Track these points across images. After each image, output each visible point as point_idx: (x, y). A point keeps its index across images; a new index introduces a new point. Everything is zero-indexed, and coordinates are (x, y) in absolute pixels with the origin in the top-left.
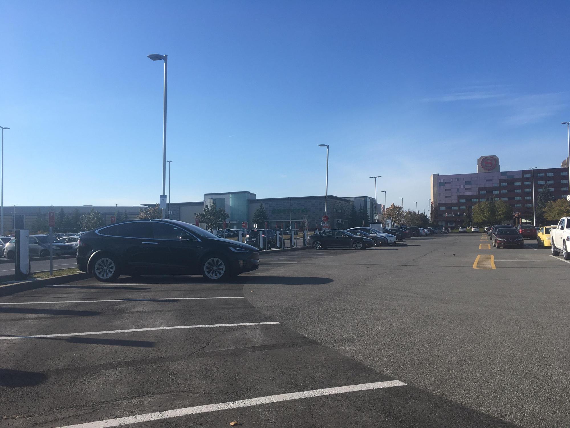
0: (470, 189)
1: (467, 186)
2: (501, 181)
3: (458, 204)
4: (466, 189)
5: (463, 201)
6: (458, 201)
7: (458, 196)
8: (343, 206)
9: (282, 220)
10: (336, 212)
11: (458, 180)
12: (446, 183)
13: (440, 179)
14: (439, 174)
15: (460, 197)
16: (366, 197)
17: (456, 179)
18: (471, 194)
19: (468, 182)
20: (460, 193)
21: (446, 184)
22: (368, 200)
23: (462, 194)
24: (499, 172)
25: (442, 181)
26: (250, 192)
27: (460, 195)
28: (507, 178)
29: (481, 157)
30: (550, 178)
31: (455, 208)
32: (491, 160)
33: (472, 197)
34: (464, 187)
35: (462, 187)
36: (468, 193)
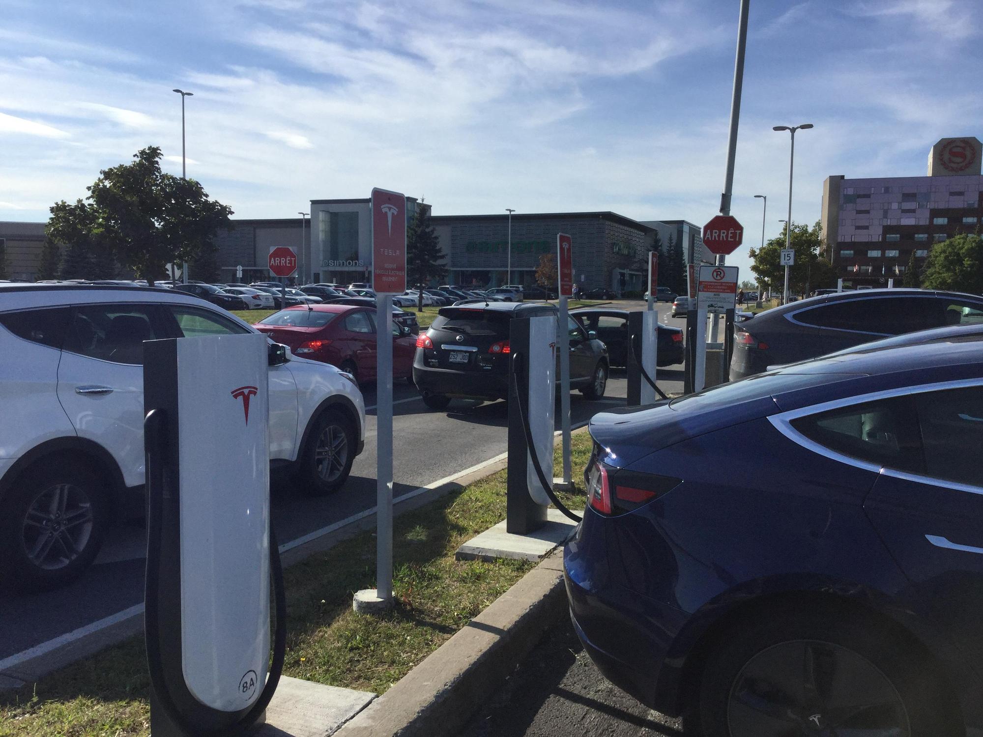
0: (914, 211)
1: (906, 206)
3: (883, 246)
4: (904, 211)
5: (894, 237)
6: (884, 237)
7: (883, 226)
8: (634, 239)
9: (489, 267)
10: (618, 253)
11: (887, 190)
12: (859, 196)
13: (847, 188)
14: (844, 176)
15: (887, 230)
16: (681, 223)
17: (883, 189)
18: (914, 224)
19: (908, 197)
20: (889, 220)
21: (858, 200)
22: (686, 229)
23: (894, 223)
25: (850, 191)
26: (417, 200)
27: (889, 224)
29: (942, 140)
31: (874, 254)
32: (964, 149)
33: (917, 229)
34: (900, 208)
35: (895, 206)
36: (908, 221)
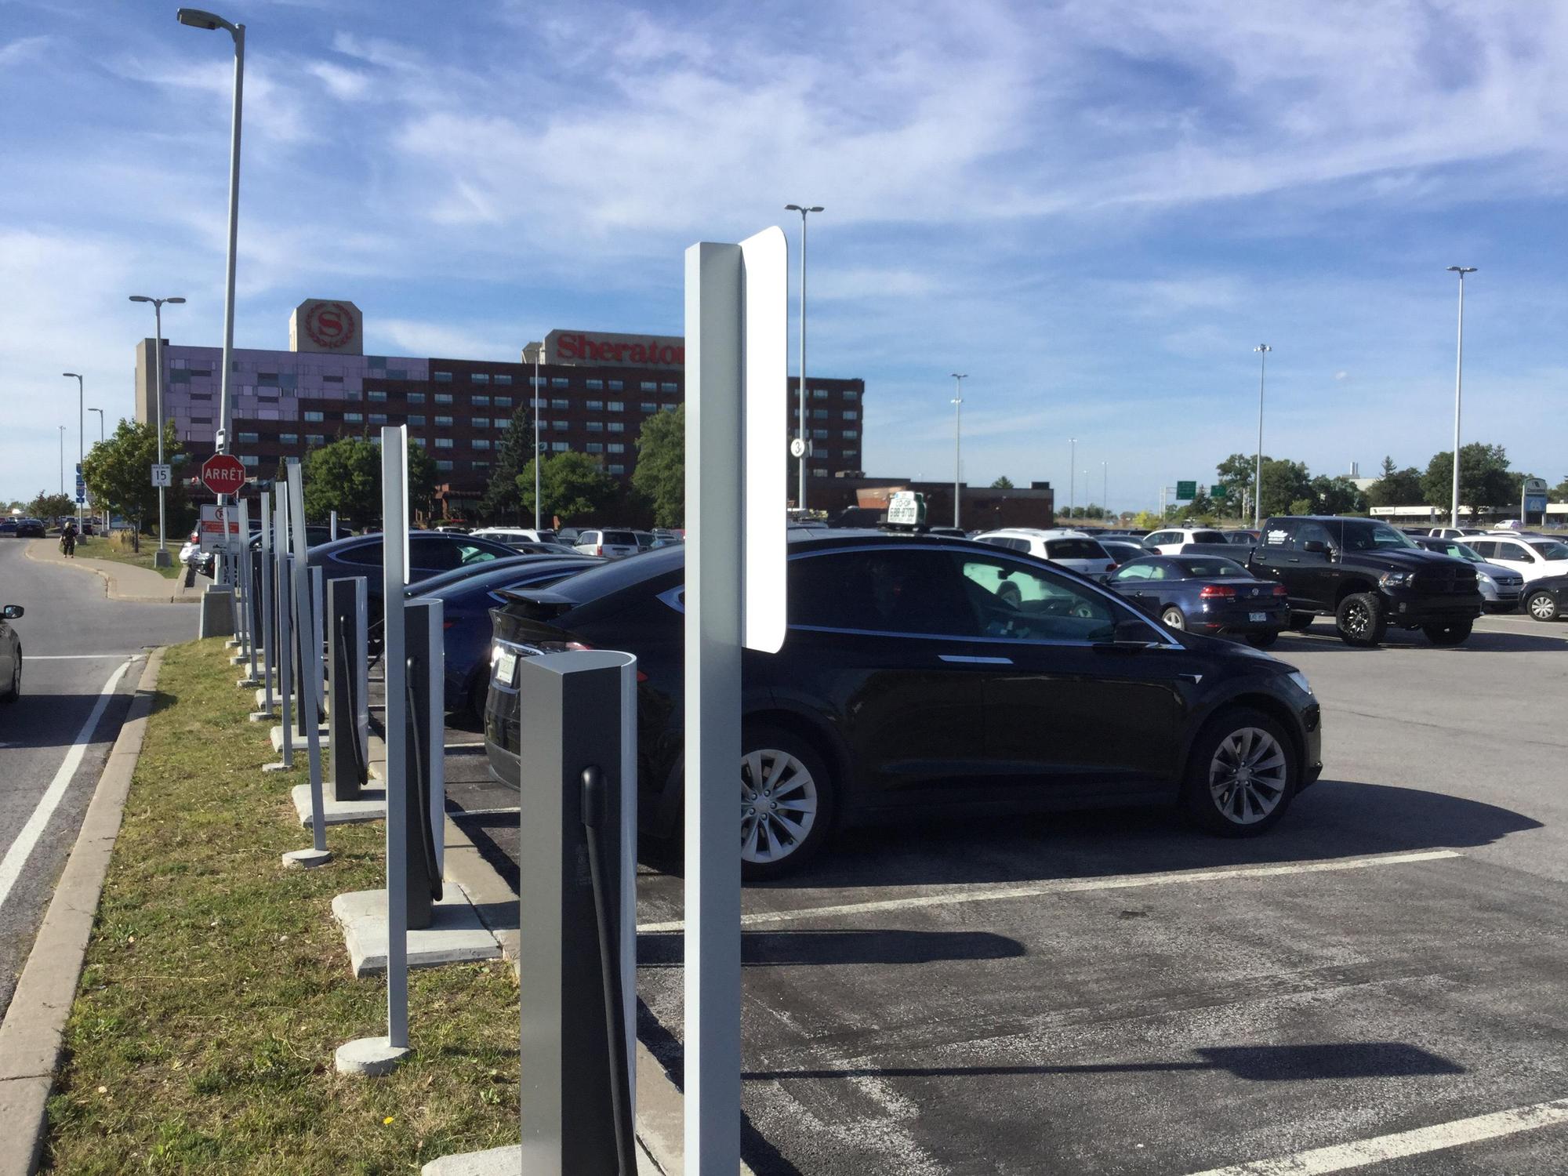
0: (275, 400)
1: (265, 391)
2: (369, 384)
4: (262, 399)
5: (250, 436)
6: (234, 436)
7: (233, 420)
11: (235, 367)
12: (194, 373)
13: (173, 359)
14: (168, 340)
15: (241, 425)
18: (277, 418)
19: (266, 378)
20: (241, 411)
21: (193, 379)
23: (248, 416)
24: (361, 354)
25: (180, 365)
27: (243, 417)
28: (385, 377)
29: (309, 301)
30: (502, 390)
32: (338, 316)
33: (280, 426)
34: (255, 395)
35: (248, 391)
36: (268, 414)
